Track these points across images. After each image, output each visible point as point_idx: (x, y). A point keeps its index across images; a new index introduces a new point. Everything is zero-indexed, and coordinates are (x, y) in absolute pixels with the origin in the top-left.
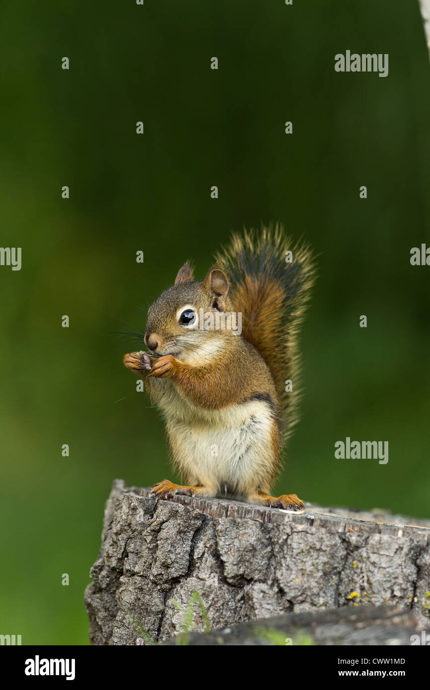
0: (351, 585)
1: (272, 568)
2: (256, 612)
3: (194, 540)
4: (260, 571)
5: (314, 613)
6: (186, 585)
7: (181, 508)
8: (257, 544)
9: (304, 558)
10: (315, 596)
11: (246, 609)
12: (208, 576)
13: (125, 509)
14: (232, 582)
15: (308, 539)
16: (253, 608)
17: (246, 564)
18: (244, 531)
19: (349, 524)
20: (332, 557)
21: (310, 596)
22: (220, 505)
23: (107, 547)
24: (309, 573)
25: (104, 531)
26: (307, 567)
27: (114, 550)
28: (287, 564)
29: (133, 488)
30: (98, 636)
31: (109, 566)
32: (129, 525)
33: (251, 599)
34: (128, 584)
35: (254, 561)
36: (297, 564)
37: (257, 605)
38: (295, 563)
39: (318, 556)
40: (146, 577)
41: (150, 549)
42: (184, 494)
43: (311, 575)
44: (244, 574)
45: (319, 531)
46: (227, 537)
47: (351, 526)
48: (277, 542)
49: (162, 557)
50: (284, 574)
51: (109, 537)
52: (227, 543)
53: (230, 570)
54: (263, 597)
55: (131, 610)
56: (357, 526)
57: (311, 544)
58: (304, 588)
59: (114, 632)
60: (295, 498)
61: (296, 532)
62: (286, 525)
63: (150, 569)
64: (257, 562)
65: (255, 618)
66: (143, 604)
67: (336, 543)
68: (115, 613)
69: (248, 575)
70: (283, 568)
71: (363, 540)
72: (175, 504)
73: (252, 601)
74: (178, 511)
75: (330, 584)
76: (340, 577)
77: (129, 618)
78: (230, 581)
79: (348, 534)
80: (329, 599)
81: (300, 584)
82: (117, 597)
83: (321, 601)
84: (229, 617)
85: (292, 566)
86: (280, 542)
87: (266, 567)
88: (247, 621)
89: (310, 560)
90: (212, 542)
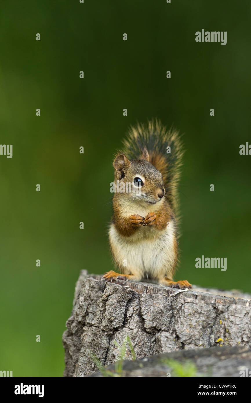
0: (218, 334)
1: (172, 323)
2: (163, 349)
3: (127, 306)
4: (165, 325)
5: (196, 350)
6: (122, 332)
7: (120, 287)
8: (164, 309)
9: (191, 318)
10: (197, 340)
11: (157, 347)
12: (135, 327)
13: (87, 287)
14: (149, 331)
15: (194, 307)
16: (161, 346)
17: (157, 321)
18: (156, 301)
19: (218, 298)
20: (208, 318)
21: (194, 340)
22: (143, 286)
23: (76, 309)
24: (194, 326)
25: (75, 300)
26: (193, 323)
27: (81, 311)
28: (181, 321)
29: (92, 275)
30: (70, 361)
31: (77, 321)
32: (90, 296)
33: (159, 341)
34: (88, 331)
35: (162, 319)
36: (187, 321)
37: (163, 345)
38: (186, 321)
39: (200, 317)
40: (98, 327)
41: (101, 311)
42: (122, 279)
43: (195, 328)
44: (156, 327)
45: (200, 302)
46: (146, 305)
47: (219, 299)
48: (176, 308)
49: (108, 316)
50: (179, 327)
51: (77, 303)
52: (147, 308)
53: (148, 324)
54: (167, 340)
55: (89, 346)
56: (222, 299)
57: (195, 310)
58: (191, 335)
59: (79, 359)
60: (187, 283)
61: (187, 302)
62: (181, 298)
63: (101, 322)
64: (163, 320)
65: (162, 352)
66: (97, 343)
67: (210, 309)
68: (80, 348)
69: (158, 327)
70: (179, 324)
71: (226, 308)
72: (116, 285)
73: (160, 342)
74: (118, 289)
75: (206, 333)
76: (212, 329)
77: (88, 351)
78: (148, 330)
79: (217, 304)
80: (205, 342)
81: (189, 333)
82: (81, 338)
83: (201, 343)
84: (147, 351)
85: (184, 323)
86: (177, 308)
87: (169, 323)
88: (157, 354)
89: (195, 319)
90: (138, 307)
